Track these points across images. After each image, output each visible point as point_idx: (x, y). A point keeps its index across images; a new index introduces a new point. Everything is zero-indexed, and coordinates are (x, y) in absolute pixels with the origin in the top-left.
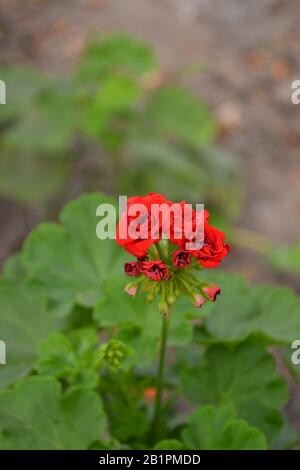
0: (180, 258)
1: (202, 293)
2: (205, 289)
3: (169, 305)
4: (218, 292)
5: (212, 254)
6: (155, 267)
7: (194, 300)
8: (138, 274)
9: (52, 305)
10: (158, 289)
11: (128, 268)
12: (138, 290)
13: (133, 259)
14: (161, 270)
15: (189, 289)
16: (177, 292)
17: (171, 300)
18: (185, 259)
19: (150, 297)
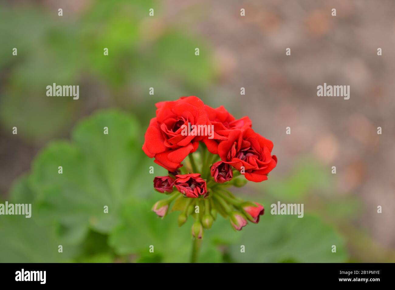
0: (220, 171)
1: (243, 213)
2: (246, 208)
3: (204, 227)
4: (262, 212)
5: (260, 166)
6: (191, 181)
7: (234, 220)
8: (170, 190)
9: (64, 230)
10: (191, 208)
11: (158, 183)
12: (167, 210)
13: (163, 173)
14: (198, 184)
15: (228, 208)
16: (213, 212)
17: (207, 220)
18: (227, 172)
19: (182, 218)
